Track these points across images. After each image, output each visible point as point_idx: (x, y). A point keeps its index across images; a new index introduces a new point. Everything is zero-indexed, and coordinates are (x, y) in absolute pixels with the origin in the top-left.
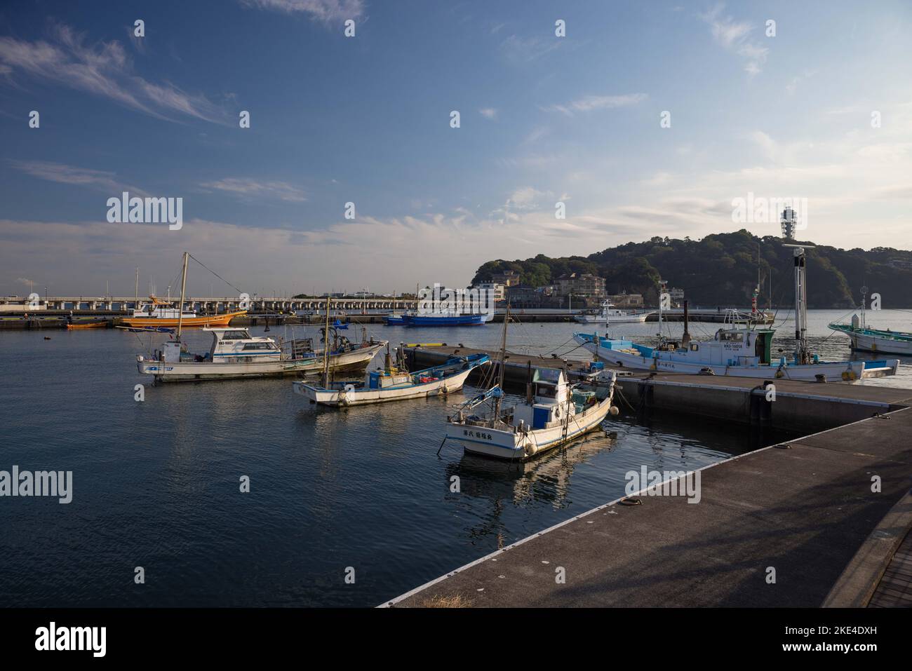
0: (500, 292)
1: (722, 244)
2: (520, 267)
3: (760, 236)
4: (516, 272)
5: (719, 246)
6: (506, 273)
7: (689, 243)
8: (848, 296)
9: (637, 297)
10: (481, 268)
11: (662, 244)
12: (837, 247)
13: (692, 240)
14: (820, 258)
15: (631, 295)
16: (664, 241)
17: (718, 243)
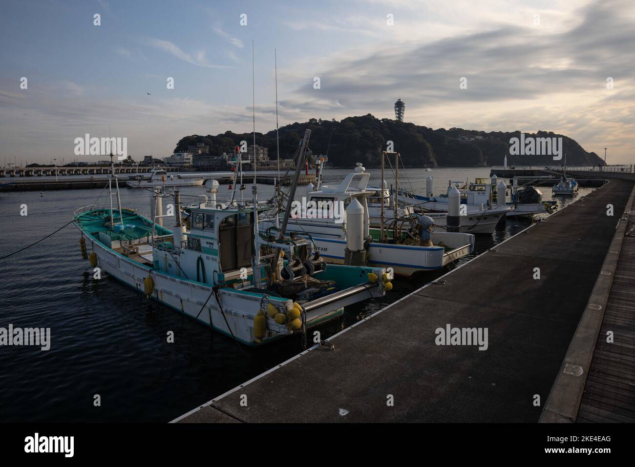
0: (189, 159)
1: (354, 124)
2: (210, 140)
3: (380, 119)
4: (206, 144)
5: (353, 125)
6: (199, 145)
7: (335, 123)
8: (433, 160)
9: (290, 162)
10: (181, 141)
11: (317, 124)
12: (428, 127)
13: (337, 121)
14: (417, 134)
15: (286, 160)
16: (318, 122)
17: (352, 123)
